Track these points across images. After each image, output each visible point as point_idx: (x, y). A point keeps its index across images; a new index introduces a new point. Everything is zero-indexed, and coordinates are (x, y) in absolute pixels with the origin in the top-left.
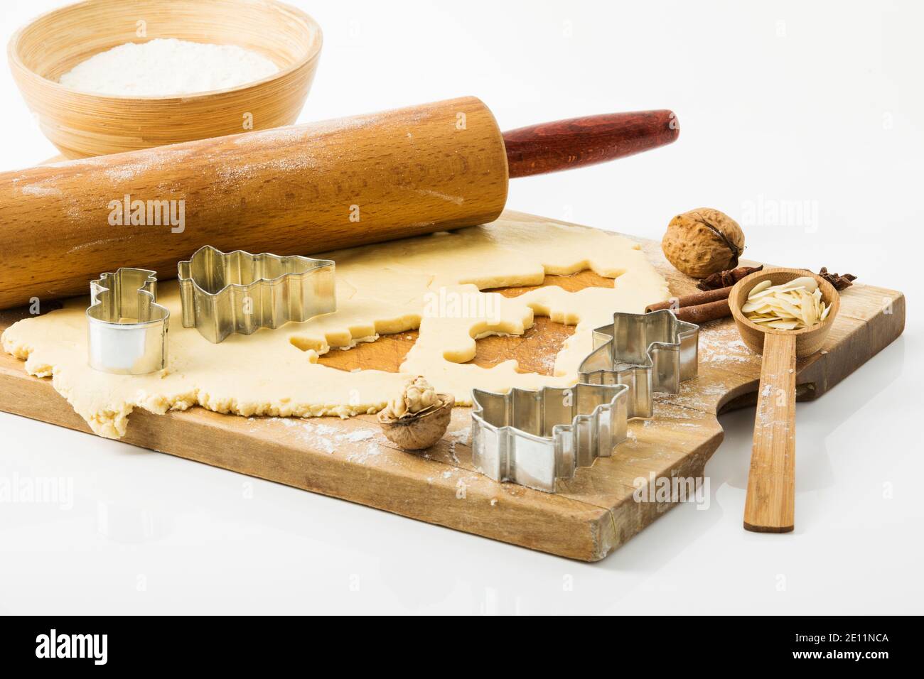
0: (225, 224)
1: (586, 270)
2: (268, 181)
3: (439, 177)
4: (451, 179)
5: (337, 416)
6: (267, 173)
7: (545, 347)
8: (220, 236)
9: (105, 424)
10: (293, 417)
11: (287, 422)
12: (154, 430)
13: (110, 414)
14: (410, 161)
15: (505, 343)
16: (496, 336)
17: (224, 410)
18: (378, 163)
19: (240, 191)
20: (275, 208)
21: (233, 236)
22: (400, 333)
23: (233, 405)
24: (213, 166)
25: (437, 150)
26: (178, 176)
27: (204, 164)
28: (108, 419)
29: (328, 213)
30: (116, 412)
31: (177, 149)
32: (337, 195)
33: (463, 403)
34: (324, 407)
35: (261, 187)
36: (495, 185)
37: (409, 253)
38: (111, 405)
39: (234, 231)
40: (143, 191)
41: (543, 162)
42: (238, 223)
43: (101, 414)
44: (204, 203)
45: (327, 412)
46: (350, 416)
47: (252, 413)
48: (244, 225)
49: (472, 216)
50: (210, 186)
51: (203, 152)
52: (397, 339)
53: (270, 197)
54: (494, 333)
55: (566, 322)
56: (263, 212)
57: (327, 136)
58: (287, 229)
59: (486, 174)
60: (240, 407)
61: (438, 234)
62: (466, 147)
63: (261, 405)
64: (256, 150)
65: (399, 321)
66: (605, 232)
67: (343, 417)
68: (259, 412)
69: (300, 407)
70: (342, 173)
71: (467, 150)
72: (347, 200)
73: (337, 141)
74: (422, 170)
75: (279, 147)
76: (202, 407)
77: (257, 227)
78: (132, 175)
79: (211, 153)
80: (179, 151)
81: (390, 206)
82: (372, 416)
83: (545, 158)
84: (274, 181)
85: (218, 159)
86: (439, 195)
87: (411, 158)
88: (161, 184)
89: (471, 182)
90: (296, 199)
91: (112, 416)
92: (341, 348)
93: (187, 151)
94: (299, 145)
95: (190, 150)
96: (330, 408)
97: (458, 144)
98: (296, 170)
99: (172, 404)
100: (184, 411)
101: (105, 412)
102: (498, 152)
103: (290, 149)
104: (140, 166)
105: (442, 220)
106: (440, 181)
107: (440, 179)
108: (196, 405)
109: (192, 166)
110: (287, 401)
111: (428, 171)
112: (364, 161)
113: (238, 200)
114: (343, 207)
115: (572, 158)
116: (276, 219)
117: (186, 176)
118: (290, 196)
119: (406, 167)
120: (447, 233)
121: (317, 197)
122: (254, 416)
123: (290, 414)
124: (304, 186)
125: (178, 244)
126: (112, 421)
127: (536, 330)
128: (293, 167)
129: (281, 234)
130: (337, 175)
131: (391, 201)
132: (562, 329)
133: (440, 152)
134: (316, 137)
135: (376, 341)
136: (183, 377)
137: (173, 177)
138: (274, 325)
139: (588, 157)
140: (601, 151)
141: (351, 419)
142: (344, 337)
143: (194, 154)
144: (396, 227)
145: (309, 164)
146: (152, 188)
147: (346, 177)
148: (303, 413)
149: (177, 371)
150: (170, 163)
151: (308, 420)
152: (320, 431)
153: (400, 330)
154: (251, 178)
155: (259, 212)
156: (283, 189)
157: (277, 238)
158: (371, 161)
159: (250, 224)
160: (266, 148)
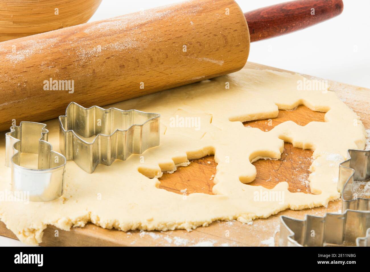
0: (83, 87)
1: (301, 105)
2: (109, 58)
3: (211, 49)
4: (217, 50)
5: (184, 230)
6: (108, 52)
7: (297, 168)
8: (79, 95)
9: (29, 237)
10: (156, 231)
11: (152, 235)
12: (61, 239)
13: (32, 230)
14: (193, 40)
15: (270, 165)
16: (263, 160)
17: (110, 227)
18: (174, 43)
19: (92, 65)
20: (113, 75)
21: (87, 94)
22: (201, 159)
23: (117, 224)
24: (74, 50)
25: (209, 32)
26: (52, 57)
27: (68, 48)
28: (31, 233)
29: (144, 76)
30: (36, 229)
31: (49, 38)
32: (150, 64)
33: (262, 217)
34: (175, 223)
35: (104, 62)
36: (242, 52)
37: (190, 97)
38: (33, 224)
39: (88, 91)
40: (32, 69)
41: (266, 33)
42: (91, 86)
43: (26, 230)
44: (70, 74)
45: (177, 227)
46: (192, 229)
47: (129, 229)
48: (94, 87)
49: (226, 71)
50: (73, 63)
51: (66, 40)
52: (201, 163)
53: (110, 68)
54: (261, 158)
55: (304, 148)
56: (106, 78)
57: (142, 25)
58: (119, 88)
59: (238, 46)
60: (122, 225)
61: (204, 82)
62: (226, 29)
63: (135, 224)
64: (99, 37)
65: (201, 152)
66: (302, 75)
67: (189, 230)
68: (133, 228)
69: (160, 225)
70: (153, 50)
71: (227, 31)
72: (156, 67)
73: (148, 29)
74: (200, 45)
75: (113, 35)
76: (93, 224)
77: (102, 87)
78: (24, 57)
79: (71, 40)
80: (51, 39)
81: (181, 69)
82: (206, 228)
83: (268, 31)
84: (112, 57)
85: (76, 44)
86: (210, 60)
87: (194, 38)
88: (43, 63)
89: (229, 51)
90: (125, 69)
91: (33, 231)
92: (168, 172)
93: (55, 39)
94: (125, 32)
95: (58, 38)
96: (180, 224)
97: (222, 27)
98: (125, 49)
99: (74, 223)
100: (82, 228)
101: (29, 229)
102: (245, 31)
103: (120, 35)
104: (28, 51)
105: (209, 75)
106: (211, 52)
107: (211, 50)
108: (89, 223)
109: (61, 49)
110: (151, 220)
111: (204, 46)
112: (166, 41)
113: (91, 71)
114: (154, 71)
115: (283, 30)
116: (114, 81)
117: (57, 57)
118: (122, 66)
119: (191, 44)
120: (209, 81)
121: (138, 66)
122: (130, 231)
123: (154, 229)
124: (130, 60)
125: (54, 102)
126: (33, 235)
127: (286, 154)
128: (123, 48)
129: (115, 91)
130: (150, 51)
131: (181, 66)
132: (302, 153)
133: (210, 33)
134: (135, 26)
135: (189, 166)
136: (77, 202)
137: (49, 58)
138: (125, 158)
139: (292, 28)
140: (300, 24)
141: (194, 231)
142: (170, 165)
143: (61, 41)
144: (183, 81)
145: (133, 45)
146: (37, 66)
147: (156, 52)
148: (162, 228)
149: (71, 196)
150: (46, 48)
151: (166, 233)
152: (177, 242)
153: (201, 156)
154: (98, 57)
155: (103, 78)
156: (118, 62)
157: (113, 93)
158: (170, 41)
159: (98, 86)
160: (105, 35)
